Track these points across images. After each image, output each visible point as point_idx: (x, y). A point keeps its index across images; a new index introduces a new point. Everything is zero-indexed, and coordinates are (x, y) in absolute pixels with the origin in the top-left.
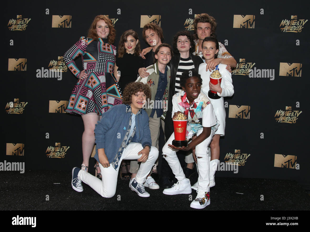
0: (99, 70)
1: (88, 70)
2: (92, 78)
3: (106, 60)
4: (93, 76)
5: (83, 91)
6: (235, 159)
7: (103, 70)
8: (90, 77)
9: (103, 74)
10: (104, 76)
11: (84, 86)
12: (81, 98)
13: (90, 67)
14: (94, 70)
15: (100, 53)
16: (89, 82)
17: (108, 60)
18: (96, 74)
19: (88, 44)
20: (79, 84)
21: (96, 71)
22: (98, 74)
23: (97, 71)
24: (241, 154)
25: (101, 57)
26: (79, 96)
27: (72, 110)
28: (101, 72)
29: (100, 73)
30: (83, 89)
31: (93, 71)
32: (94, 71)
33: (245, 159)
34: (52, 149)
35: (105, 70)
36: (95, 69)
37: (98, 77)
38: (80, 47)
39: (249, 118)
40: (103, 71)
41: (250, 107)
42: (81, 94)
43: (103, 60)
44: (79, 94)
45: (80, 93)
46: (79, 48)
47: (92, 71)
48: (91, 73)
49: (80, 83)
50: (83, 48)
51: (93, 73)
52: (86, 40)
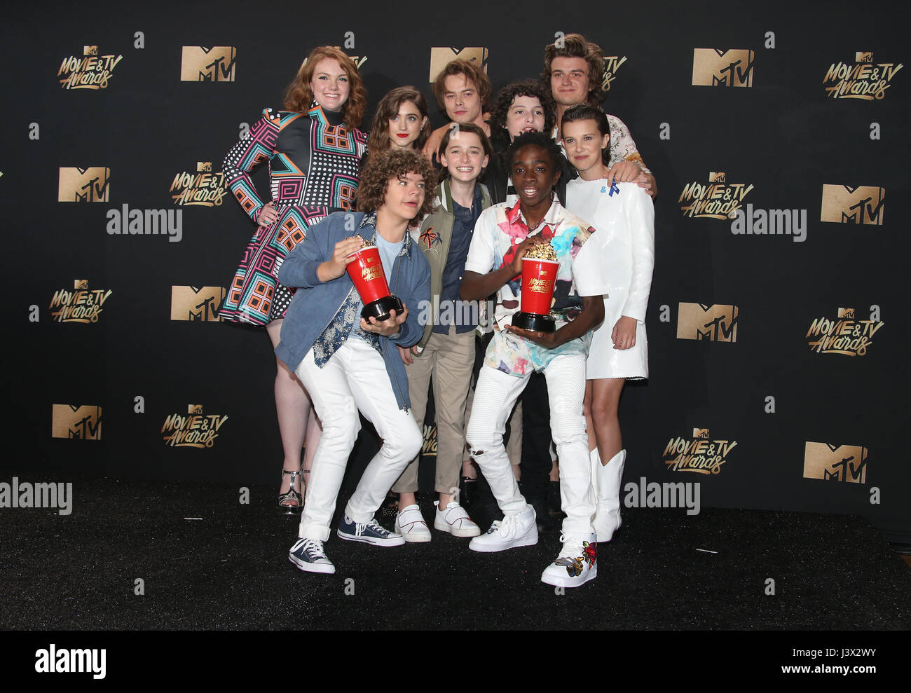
0: (310, 201)
1: (281, 202)
2: (290, 225)
3: (332, 172)
4: (294, 217)
5: (264, 260)
6: (694, 454)
7: (323, 201)
8: (286, 221)
9: (321, 213)
11: (269, 245)
12: (259, 279)
13: (287, 191)
14: (296, 201)
15: (315, 154)
16: (281, 235)
17: (337, 173)
18: (302, 212)
19: (280, 129)
20: (257, 241)
21: (304, 205)
22: (309, 214)
23: (306, 203)
24: (711, 442)
25: (317, 166)
26: (253, 275)
27: (234, 311)
28: (318, 208)
29: (312, 211)
30: (264, 253)
31: (295, 205)
32: (297, 203)
33: (721, 454)
34: (178, 421)
35: (328, 202)
36: (299, 199)
37: (306, 219)
39: (734, 340)
40: (323, 205)
41: (736, 309)
42: (258, 269)
43: (322, 172)
44: (255, 267)
45: (257, 267)
46: (257, 142)
47: (292, 203)
48: (288, 211)
49: (259, 237)
50: (269, 139)
51: (293, 210)
52: (276, 118)
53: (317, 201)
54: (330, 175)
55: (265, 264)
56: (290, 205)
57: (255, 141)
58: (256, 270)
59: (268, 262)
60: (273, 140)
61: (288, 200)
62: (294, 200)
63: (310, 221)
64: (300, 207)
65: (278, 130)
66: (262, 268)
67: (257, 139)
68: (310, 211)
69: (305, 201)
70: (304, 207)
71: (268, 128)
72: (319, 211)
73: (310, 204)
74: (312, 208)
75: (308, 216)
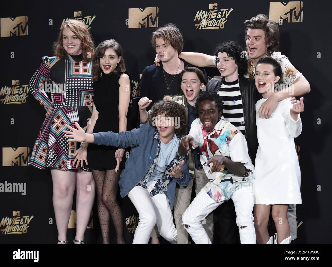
0: (68, 104)
1: (55, 105)
2: (58, 118)
3: (77, 89)
4: (60, 113)
7: (75, 104)
8: (56, 115)
9: (74, 110)
10: (76, 113)
11: (48, 128)
12: (43, 146)
13: (57, 100)
14: (61, 104)
15: (68, 80)
16: (53, 123)
17: (80, 88)
18: (64, 111)
19: (50, 68)
21: (65, 106)
22: (67, 111)
23: (66, 106)
26: (41, 143)
28: (72, 107)
29: (69, 109)
32: (62, 105)
35: (78, 104)
36: (63, 103)
37: (66, 114)
38: (42, 72)
40: (75, 106)
42: (43, 140)
43: (72, 89)
45: (43, 139)
46: (41, 74)
47: (60, 106)
50: (46, 73)
51: (60, 109)
52: (47, 62)
53: (71, 104)
54: (77, 90)
56: (58, 107)
57: (40, 74)
58: (42, 141)
60: (48, 73)
61: (58, 104)
63: (68, 115)
64: (63, 108)
65: (49, 68)
66: (45, 139)
67: (40, 73)
68: (68, 109)
69: (65, 104)
70: (65, 108)
71: (45, 68)
72: (72, 109)
73: (68, 106)
74: (69, 108)
75: (67, 112)
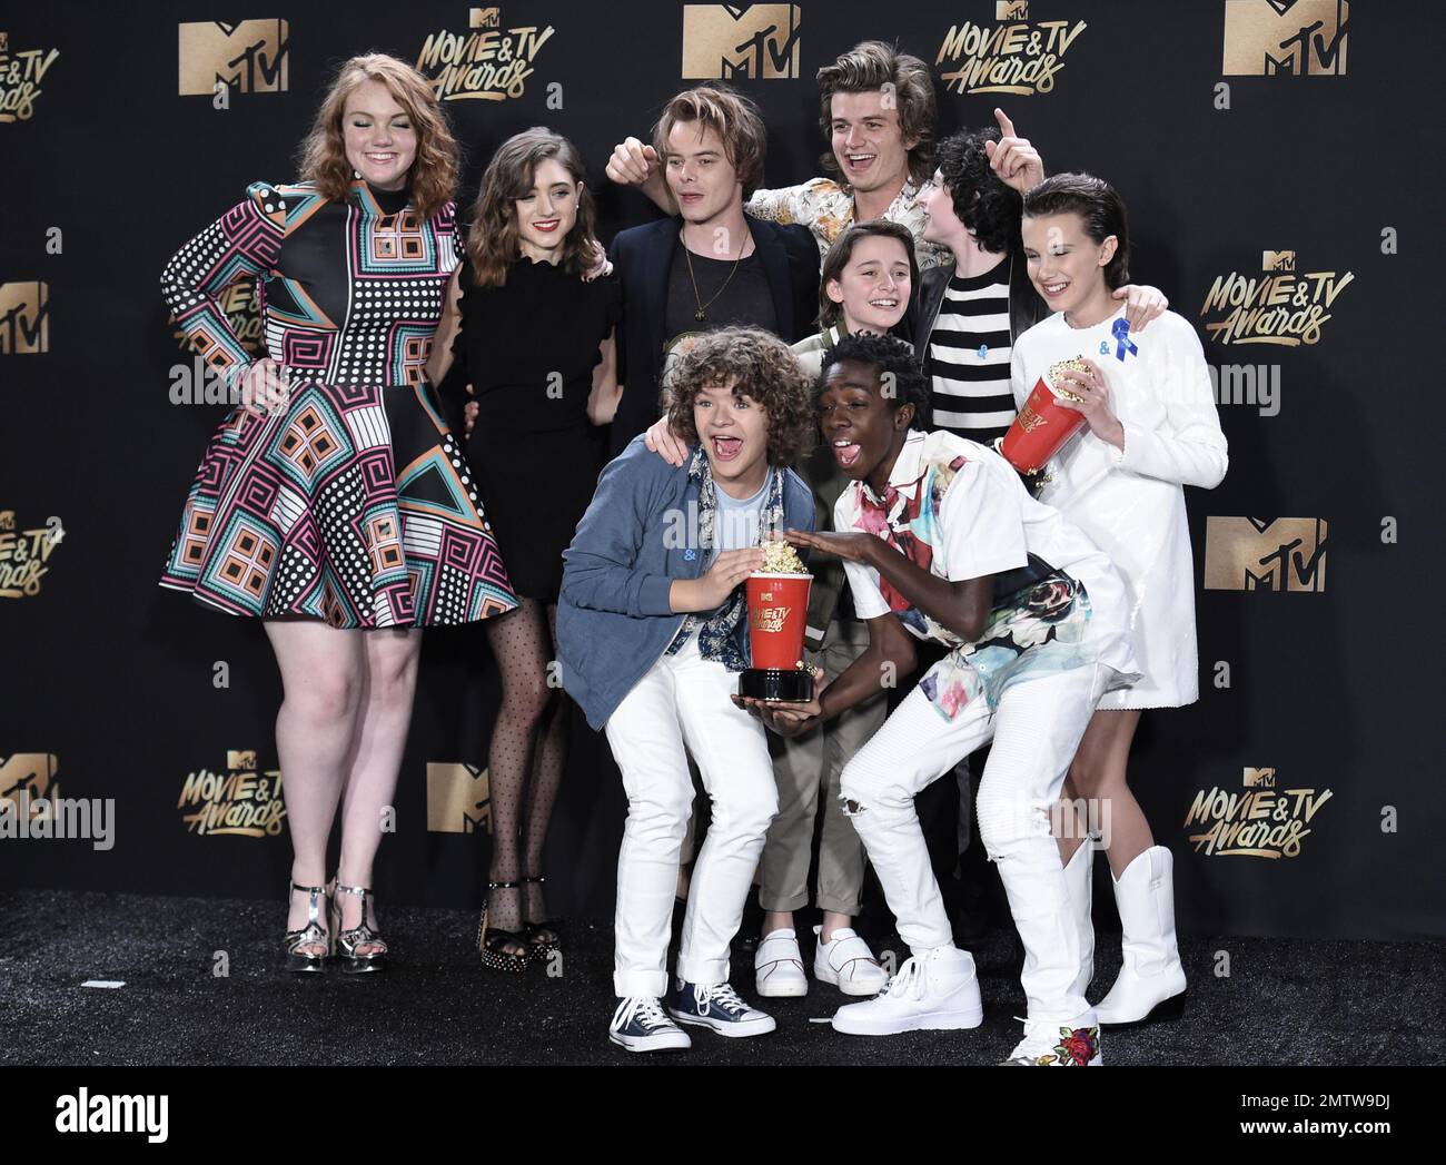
0: (349, 376)
2: (309, 422)
3: (391, 319)
4: (315, 405)
5: (254, 489)
7: (373, 376)
8: (300, 413)
9: (371, 400)
10: (377, 409)
11: (262, 458)
12: (243, 525)
13: (302, 353)
14: (322, 373)
15: (359, 284)
16: (290, 442)
18: (332, 397)
19: (287, 233)
20: (239, 444)
21: (336, 382)
22: (347, 401)
23: (342, 380)
26: (231, 515)
28: (364, 388)
29: (354, 395)
30: (254, 473)
31: (319, 381)
32: (324, 377)
35: (383, 376)
36: (327, 370)
37: (341, 413)
38: (243, 246)
40: (373, 383)
42: (242, 503)
44: (235, 501)
45: (240, 499)
46: (238, 251)
47: (313, 377)
48: (305, 391)
49: (242, 436)
50: (262, 249)
51: (316, 392)
52: (277, 209)
53: (361, 376)
54: (388, 323)
55: (256, 495)
56: (308, 380)
57: (234, 249)
58: (237, 506)
59: (262, 493)
60: (272, 251)
61: (305, 370)
62: (316, 370)
63: (349, 416)
64: (329, 386)
65: (283, 234)
66: (248, 503)
67: (237, 247)
68: (349, 395)
69: (339, 375)
70: (337, 387)
71: (262, 229)
72: (366, 397)
73: (349, 382)
74: (353, 388)
75: (345, 407)
